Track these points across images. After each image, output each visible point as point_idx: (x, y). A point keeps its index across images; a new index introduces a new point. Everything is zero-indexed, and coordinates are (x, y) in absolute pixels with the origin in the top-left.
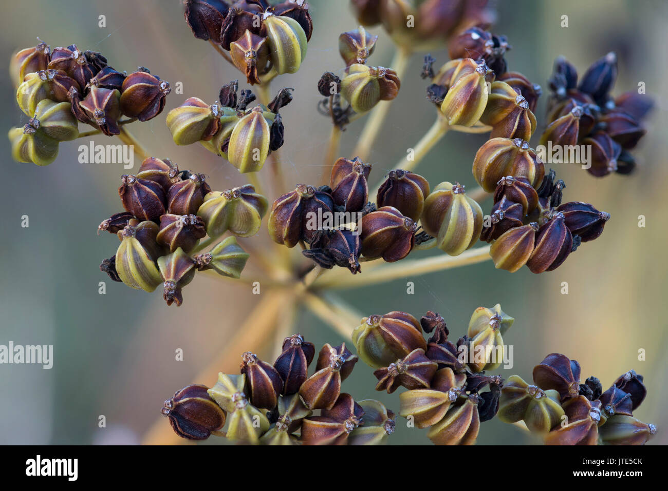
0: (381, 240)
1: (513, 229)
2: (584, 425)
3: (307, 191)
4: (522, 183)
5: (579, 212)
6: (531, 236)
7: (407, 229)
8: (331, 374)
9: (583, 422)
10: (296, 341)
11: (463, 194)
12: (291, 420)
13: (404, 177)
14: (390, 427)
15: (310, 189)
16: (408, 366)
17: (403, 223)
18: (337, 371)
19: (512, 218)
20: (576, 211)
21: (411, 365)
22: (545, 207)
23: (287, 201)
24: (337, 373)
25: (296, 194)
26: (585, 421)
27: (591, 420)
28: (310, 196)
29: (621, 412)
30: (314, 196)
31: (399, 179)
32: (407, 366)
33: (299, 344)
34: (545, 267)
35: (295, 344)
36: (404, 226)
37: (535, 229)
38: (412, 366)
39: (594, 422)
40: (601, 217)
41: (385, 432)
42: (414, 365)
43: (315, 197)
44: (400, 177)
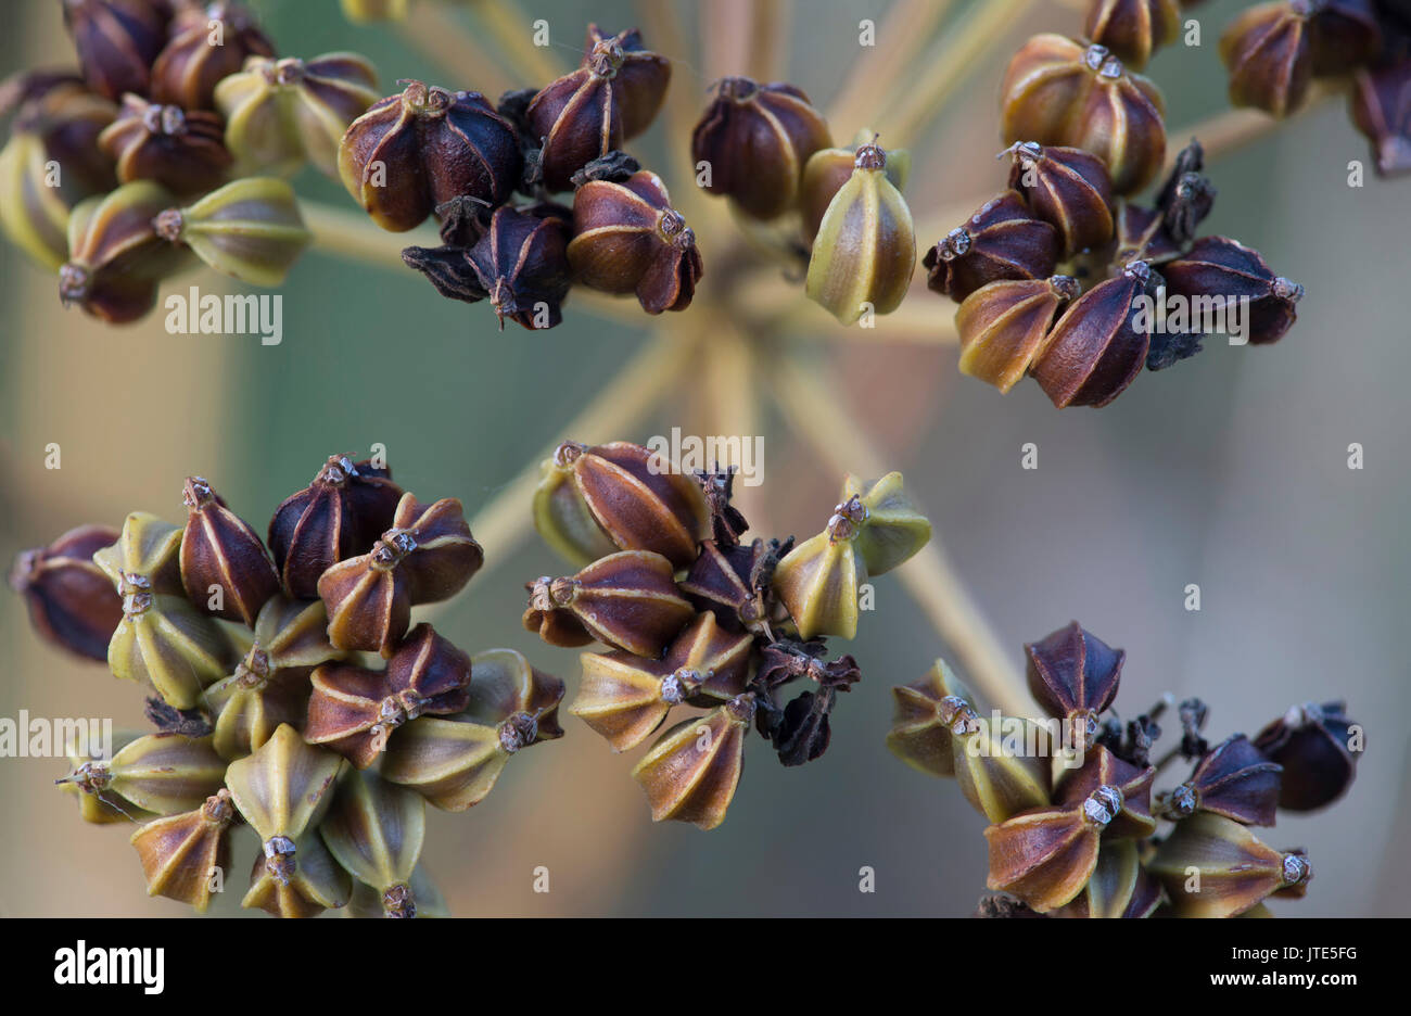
0: (602, 255)
1: (998, 284)
2: (1060, 827)
3: (426, 100)
4: (1060, 167)
5: (1213, 267)
6: (1043, 310)
7: (665, 241)
8: (369, 574)
9: (1059, 818)
10: (327, 473)
11: (871, 172)
12: (273, 665)
13: (752, 99)
14: (513, 733)
15: (434, 98)
16: (581, 590)
17: (657, 222)
18: (383, 569)
19: (994, 256)
20: (1204, 263)
21: (588, 591)
22: (1135, 237)
23: (375, 116)
24: (385, 573)
25: (400, 104)
26: (1066, 818)
27: (1082, 819)
28: (433, 114)
29: (1218, 810)
30: (444, 116)
31: (740, 102)
32: (577, 591)
33: (332, 481)
34: (1065, 398)
35: (322, 480)
36: (657, 232)
37: (1061, 294)
38: (592, 594)
39: (1087, 825)
40: (1273, 291)
41: (497, 744)
42: (595, 591)
43: (447, 118)
44: (742, 96)
